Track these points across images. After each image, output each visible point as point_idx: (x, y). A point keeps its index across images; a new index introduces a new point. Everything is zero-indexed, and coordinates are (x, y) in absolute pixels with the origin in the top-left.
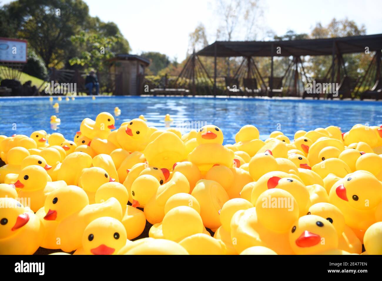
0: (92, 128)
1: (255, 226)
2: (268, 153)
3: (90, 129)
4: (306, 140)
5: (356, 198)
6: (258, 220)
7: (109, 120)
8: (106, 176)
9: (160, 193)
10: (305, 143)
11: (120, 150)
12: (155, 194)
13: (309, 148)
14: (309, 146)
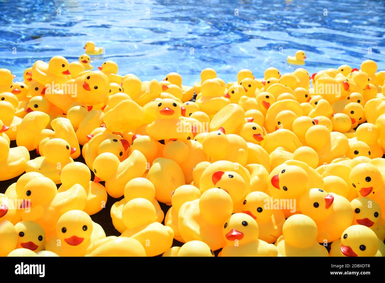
0: (44, 74)
1: (197, 219)
2: (220, 131)
3: (43, 75)
4: (267, 97)
5: (285, 189)
6: (200, 213)
7: (63, 66)
8: (68, 148)
9: (120, 173)
10: (267, 100)
11: (78, 108)
12: (115, 172)
13: (270, 106)
14: (270, 104)
